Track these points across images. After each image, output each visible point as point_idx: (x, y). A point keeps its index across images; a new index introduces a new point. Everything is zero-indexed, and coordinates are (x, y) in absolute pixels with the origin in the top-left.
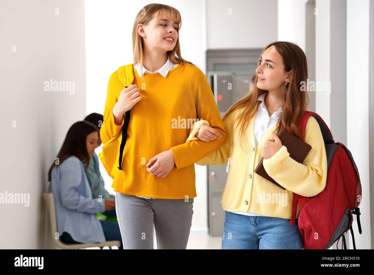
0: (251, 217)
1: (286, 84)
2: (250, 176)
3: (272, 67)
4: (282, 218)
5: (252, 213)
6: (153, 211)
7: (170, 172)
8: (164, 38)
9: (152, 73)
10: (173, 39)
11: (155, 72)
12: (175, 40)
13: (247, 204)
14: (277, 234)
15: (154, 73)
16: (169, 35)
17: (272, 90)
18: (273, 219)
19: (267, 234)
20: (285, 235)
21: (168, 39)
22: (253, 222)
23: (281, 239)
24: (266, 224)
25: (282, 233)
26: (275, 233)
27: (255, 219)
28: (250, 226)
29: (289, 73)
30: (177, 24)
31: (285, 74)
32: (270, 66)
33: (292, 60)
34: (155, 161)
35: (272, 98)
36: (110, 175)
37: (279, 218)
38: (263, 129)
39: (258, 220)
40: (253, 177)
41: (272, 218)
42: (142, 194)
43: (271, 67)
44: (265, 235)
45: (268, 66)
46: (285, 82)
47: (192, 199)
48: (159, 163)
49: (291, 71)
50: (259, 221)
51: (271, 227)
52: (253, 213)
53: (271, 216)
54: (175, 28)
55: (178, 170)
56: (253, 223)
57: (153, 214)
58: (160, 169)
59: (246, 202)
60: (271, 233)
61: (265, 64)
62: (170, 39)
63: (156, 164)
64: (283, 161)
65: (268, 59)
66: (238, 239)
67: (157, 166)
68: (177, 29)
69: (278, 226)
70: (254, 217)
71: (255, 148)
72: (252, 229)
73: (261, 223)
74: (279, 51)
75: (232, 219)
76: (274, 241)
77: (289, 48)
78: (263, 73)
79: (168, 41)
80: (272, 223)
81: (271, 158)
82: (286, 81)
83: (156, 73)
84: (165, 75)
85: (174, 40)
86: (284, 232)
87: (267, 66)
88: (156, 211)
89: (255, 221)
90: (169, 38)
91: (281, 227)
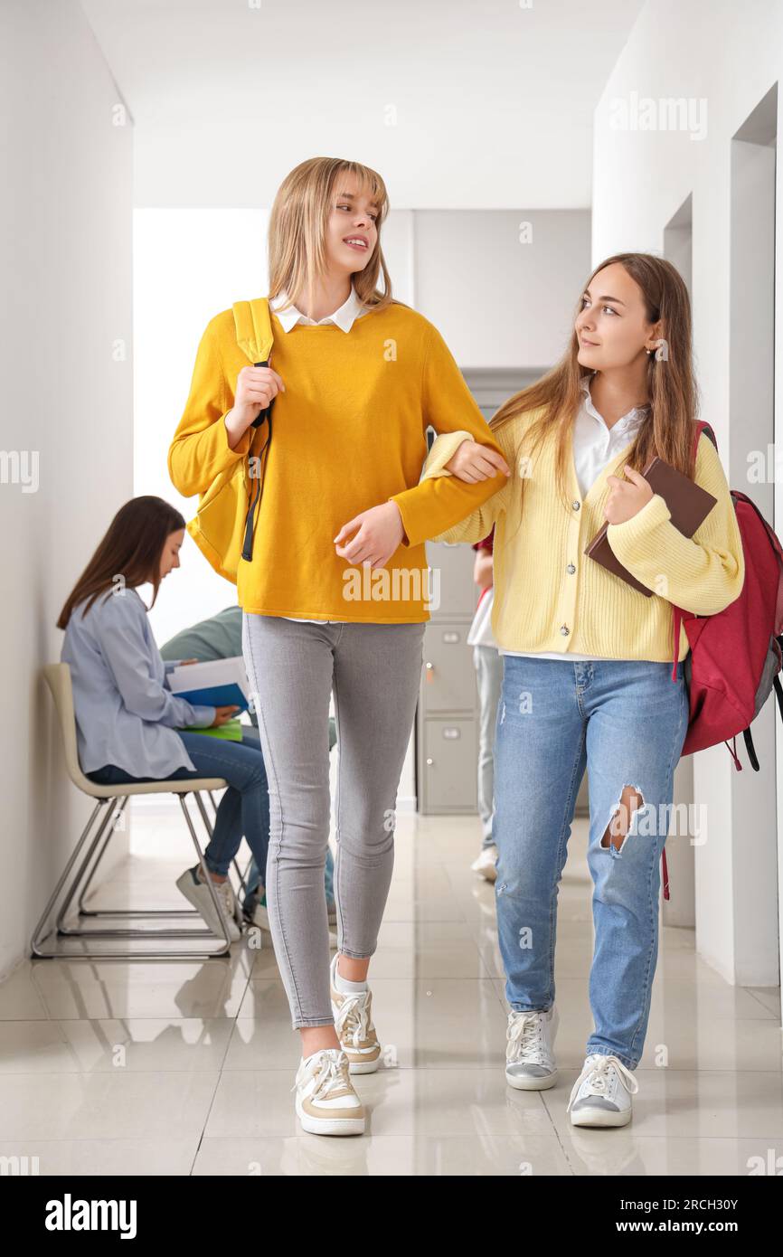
0: (577, 663)
1: (648, 352)
2: (570, 569)
3: (618, 314)
4: (648, 662)
5: (578, 654)
6: (333, 652)
7: (392, 554)
8: (345, 240)
9: (315, 324)
10: (366, 243)
11: (324, 321)
12: (369, 245)
13: (566, 634)
14: (638, 697)
15: (321, 322)
16: (358, 231)
17: (613, 369)
18: (628, 665)
19: (612, 701)
20: (656, 702)
21: (353, 242)
22: (579, 675)
23: (647, 709)
24: (612, 679)
25: (648, 696)
26: (632, 696)
27: (586, 667)
28: (571, 686)
29: (656, 326)
30: (376, 206)
31: (646, 330)
32: (612, 310)
33: (661, 295)
34: (358, 529)
35: (612, 388)
36: (219, 570)
37: (645, 661)
38: (597, 461)
39: (592, 670)
40: (579, 569)
41: (625, 662)
42: (305, 614)
43: (615, 313)
44: (606, 704)
45: (608, 311)
46: (644, 349)
47: (421, 624)
48: (368, 533)
49: (660, 321)
50: (595, 672)
51: (622, 685)
52: (581, 653)
53: (625, 659)
54: (373, 217)
55: (413, 548)
56: (580, 679)
57: (332, 660)
58: (372, 547)
59: (564, 631)
60: (624, 697)
61: (598, 308)
62: (358, 242)
63: (360, 536)
64: (655, 531)
65: (606, 294)
66: (539, 721)
67: (362, 540)
68: (377, 220)
69: (640, 680)
70: (583, 662)
71: (580, 502)
72: (576, 693)
73: (600, 677)
74: (632, 274)
75: (525, 675)
76: (631, 715)
77: (655, 269)
78: (595, 329)
79: (356, 247)
80: (627, 675)
81: (627, 522)
82: (648, 346)
83: (326, 323)
84: (346, 328)
85: (367, 247)
86: (654, 695)
87: (605, 310)
88: (341, 652)
89: (586, 673)
90: (356, 238)
91: (647, 683)
